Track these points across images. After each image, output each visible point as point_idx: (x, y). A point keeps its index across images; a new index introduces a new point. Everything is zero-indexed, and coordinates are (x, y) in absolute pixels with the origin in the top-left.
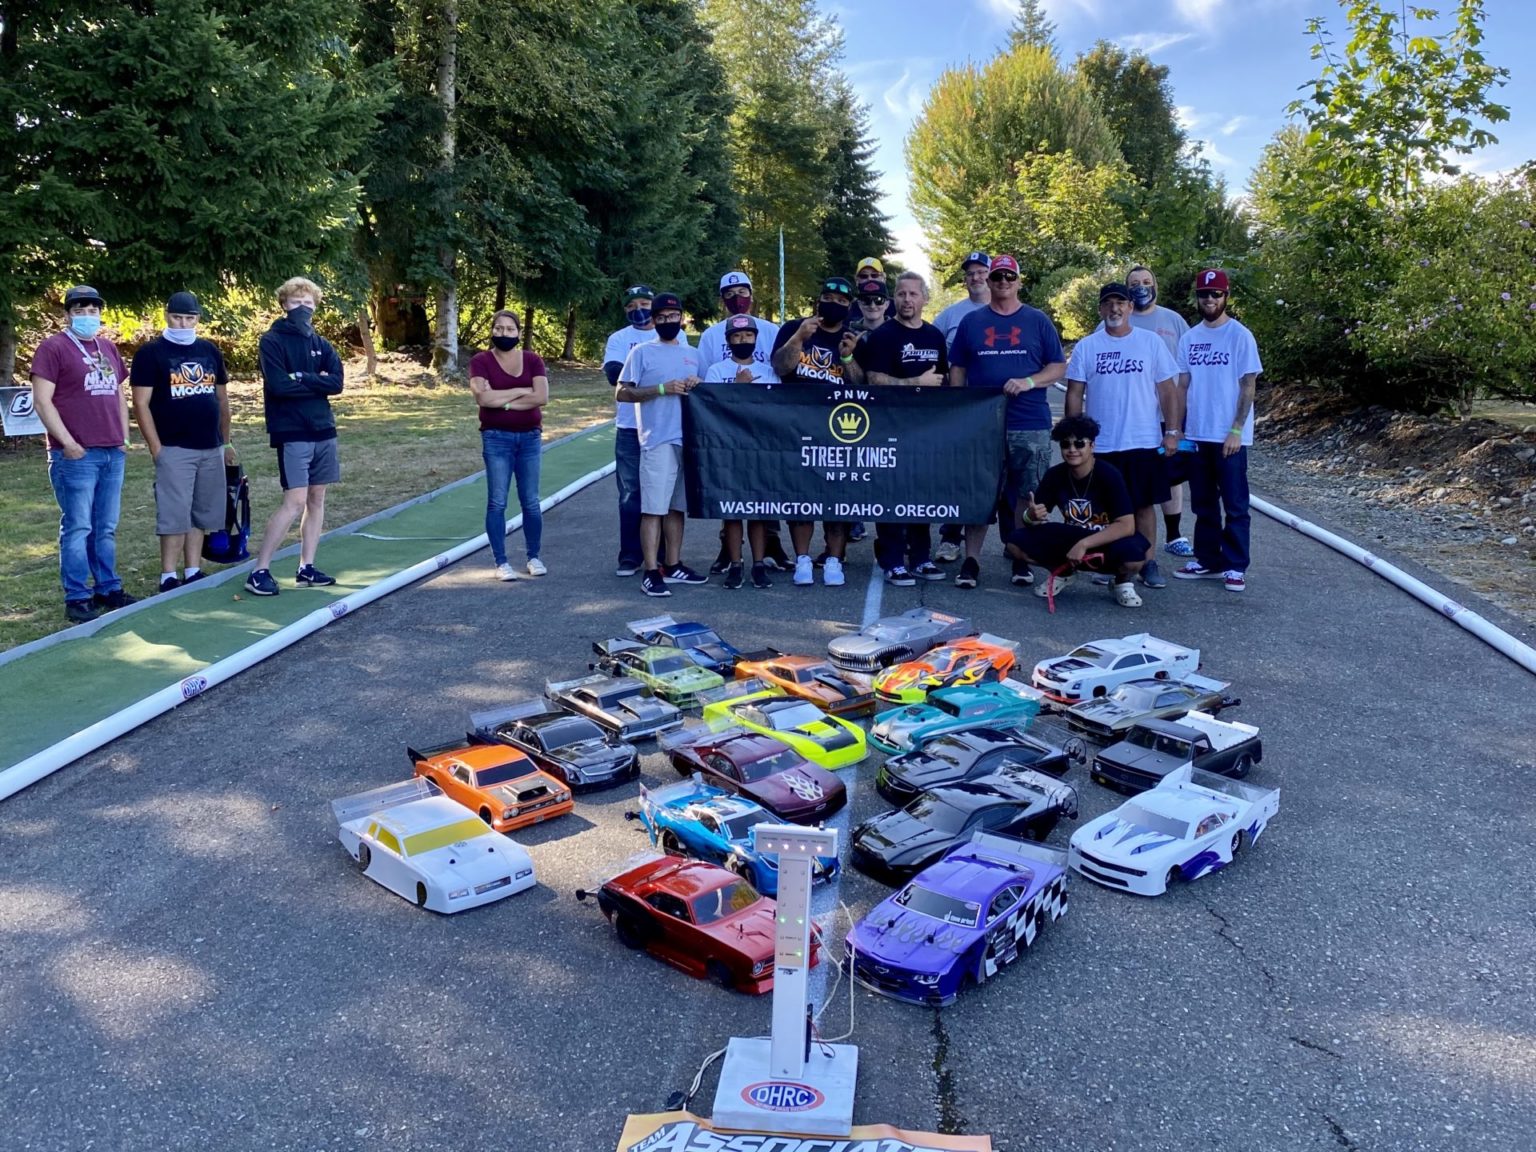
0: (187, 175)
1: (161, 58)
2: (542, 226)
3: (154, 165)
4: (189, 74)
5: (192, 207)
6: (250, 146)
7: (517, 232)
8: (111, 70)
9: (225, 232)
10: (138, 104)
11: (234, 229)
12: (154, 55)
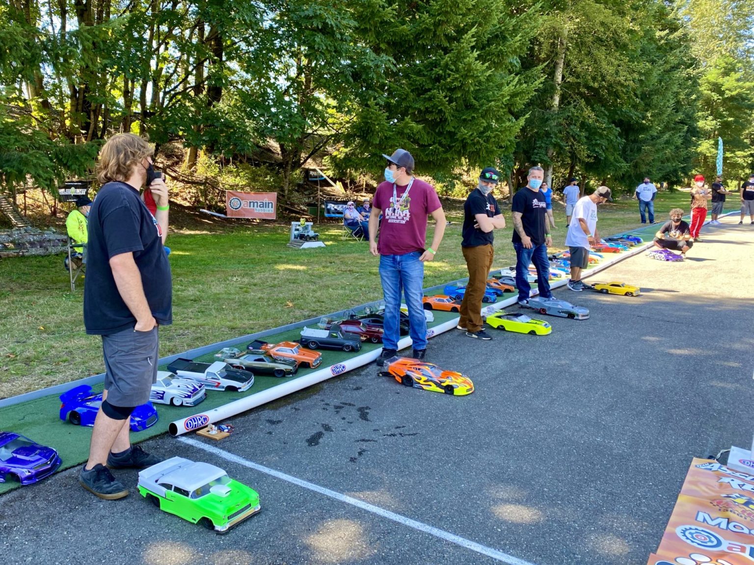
0: (456, 118)
1: (452, 70)
2: (597, 138)
3: (445, 114)
4: (462, 76)
5: (456, 131)
6: (481, 105)
7: (585, 140)
8: (433, 76)
9: (469, 141)
10: (442, 89)
11: (472, 140)
12: (449, 69)
